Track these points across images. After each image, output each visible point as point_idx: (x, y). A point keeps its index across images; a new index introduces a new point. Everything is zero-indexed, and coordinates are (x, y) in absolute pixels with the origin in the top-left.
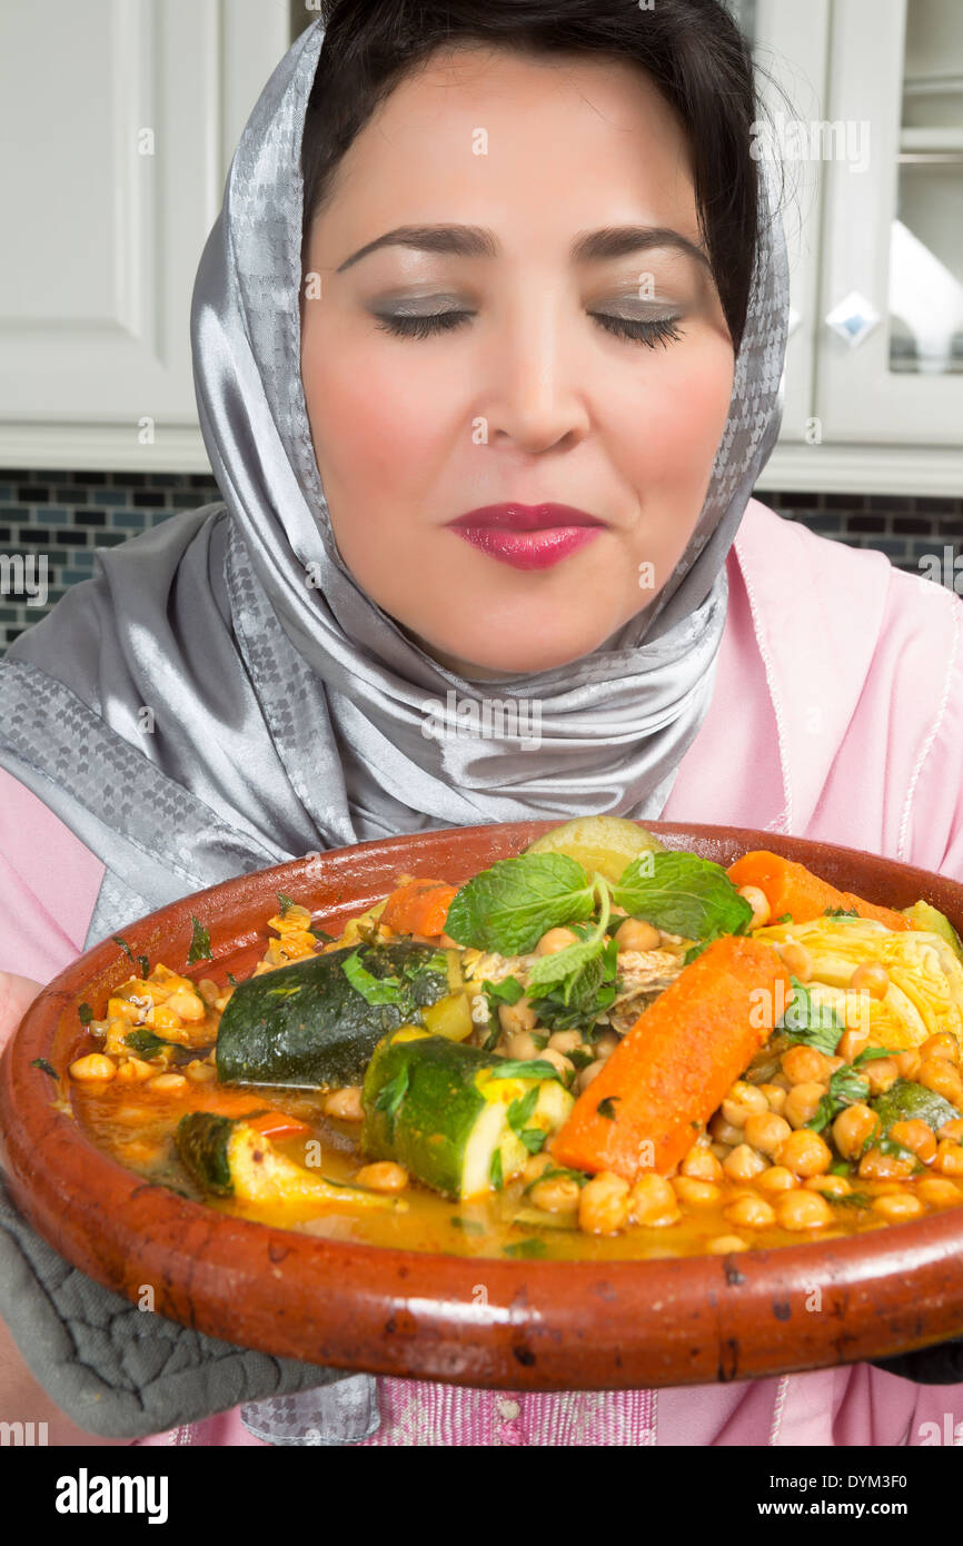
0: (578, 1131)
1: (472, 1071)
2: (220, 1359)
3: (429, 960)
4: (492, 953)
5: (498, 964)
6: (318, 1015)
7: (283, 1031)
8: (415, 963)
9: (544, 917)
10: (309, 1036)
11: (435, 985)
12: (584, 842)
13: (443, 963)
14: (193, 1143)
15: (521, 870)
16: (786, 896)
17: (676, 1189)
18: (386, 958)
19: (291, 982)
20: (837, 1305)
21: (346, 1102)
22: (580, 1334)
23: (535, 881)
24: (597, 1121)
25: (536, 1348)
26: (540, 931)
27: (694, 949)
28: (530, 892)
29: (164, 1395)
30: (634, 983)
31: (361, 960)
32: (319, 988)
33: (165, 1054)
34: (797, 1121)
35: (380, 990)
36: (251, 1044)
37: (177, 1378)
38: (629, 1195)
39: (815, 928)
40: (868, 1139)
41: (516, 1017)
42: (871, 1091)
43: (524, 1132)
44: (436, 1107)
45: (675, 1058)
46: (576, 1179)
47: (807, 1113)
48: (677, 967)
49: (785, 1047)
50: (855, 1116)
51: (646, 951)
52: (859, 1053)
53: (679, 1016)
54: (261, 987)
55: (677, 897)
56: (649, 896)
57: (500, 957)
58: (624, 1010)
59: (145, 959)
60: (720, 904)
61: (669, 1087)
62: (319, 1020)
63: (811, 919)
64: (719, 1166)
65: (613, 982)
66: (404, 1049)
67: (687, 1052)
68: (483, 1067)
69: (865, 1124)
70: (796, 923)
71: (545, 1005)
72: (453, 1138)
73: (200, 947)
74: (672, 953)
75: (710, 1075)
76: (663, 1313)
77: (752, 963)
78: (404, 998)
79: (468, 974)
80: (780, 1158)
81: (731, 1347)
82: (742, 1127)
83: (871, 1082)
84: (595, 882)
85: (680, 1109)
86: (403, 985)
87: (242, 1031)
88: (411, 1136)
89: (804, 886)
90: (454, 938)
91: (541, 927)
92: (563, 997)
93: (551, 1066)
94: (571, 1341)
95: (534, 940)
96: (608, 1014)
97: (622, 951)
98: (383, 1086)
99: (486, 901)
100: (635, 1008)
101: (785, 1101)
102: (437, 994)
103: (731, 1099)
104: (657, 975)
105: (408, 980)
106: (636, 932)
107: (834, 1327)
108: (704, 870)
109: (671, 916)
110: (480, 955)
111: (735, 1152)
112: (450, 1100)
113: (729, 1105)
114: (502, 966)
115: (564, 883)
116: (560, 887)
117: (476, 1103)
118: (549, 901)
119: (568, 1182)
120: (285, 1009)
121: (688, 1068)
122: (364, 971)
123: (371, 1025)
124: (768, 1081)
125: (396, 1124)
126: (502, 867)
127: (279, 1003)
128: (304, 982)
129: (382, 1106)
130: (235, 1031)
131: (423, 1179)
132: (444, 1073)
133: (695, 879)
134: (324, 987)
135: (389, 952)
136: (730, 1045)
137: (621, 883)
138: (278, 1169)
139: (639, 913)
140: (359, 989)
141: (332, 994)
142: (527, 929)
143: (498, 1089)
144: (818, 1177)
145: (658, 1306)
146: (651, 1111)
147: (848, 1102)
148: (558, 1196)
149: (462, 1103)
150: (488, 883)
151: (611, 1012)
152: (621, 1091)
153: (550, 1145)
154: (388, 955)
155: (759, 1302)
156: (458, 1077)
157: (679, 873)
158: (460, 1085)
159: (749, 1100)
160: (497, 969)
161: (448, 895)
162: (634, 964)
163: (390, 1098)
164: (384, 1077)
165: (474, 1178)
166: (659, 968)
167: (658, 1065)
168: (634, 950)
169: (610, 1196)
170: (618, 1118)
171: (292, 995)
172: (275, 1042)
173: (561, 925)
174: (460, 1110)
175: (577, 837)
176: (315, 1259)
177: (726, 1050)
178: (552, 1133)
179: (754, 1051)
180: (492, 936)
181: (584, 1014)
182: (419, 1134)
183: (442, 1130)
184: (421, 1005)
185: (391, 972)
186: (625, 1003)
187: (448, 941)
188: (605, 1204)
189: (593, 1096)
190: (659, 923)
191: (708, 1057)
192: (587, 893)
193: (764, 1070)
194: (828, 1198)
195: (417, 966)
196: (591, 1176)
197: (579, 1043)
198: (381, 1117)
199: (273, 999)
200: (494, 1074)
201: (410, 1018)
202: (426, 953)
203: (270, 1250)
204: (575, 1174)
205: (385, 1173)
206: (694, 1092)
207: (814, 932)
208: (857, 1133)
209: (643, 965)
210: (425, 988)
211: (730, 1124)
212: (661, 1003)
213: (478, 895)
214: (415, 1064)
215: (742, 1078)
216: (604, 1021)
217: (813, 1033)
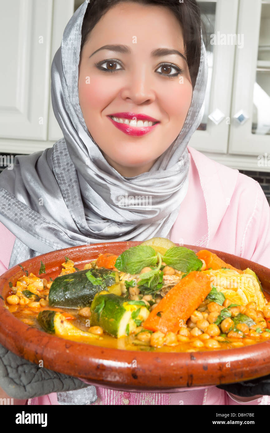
0: (151, 320)
1: (122, 302)
2: (47, 380)
3: (110, 274)
4: (128, 273)
5: (129, 276)
6: (78, 287)
7: (68, 291)
8: (107, 274)
9: (143, 264)
10: (75, 293)
11: (112, 280)
12: (155, 244)
13: (114, 275)
14: (43, 318)
15: (138, 250)
16: (211, 262)
17: (177, 337)
18: (98, 272)
19: (71, 278)
20: (220, 367)
21: (85, 311)
22: (150, 371)
23: (141, 253)
24: (156, 318)
25: (138, 374)
26: (142, 267)
27: (185, 275)
28: (139, 256)
29: (32, 388)
30: (167, 283)
31: (91, 273)
32: (79, 280)
33: (33, 297)
34: (211, 322)
35: (96, 281)
36: (59, 294)
37: (36, 384)
38: (165, 337)
39: (219, 271)
40: (230, 328)
41: (134, 291)
42: (232, 315)
43: (136, 320)
44: (112, 311)
45: (179, 302)
46: (150, 333)
47: (214, 320)
48: (179, 280)
49: (209, 302)
50: (227, 321)
51: (171, 275)
52: (229, 305)
53: (180, 291)
54: (62, 279)
55: (180, 260)
56: (172, 259)
57: (130, 275)
58: (164, 290)
59: (27, 272)
60: (193, 262)
61: (177, 310)
62: (78, 289)
63: (217, 269)
64: (189, 333)
65: (161, 283)
66: (103, 296)
67: (182, 301)
68: (126, 301)
69: (230, 324)
70: (213, 270)
71: (142, 287)
72: (116, 320)
73: (43, 270)
74: (178, 276)
75: (188, 307)
76: (173, 366)
77: (201, 278)
78: (103, 284)
79: (121, 279)
80: (206, 331)
81: (191, 377)
82: (196, 323)
83: (232, 313)
84: (158, 254)
85: (179, 316)
86: (103, 280)
87: (56, 291)
88: (104, 319)
89: (216, 260)
90: (117, 268)
91: (142, 266)
92: (148, 285)
93: (144, 302)
94: (148, 373)
95: (140, 270)
96: (160, 291)
97: (164, 275)
98: (97, 306)
99: (127, 258)
100: (167, 290)
101: (208, 317)
102: (112, 283)
103: (193, 315)
104: (174, 281)
105: (104, 279)
106: (168, 270)
107: (219, 373)
108: (188, 252)
109: (179, 266)
110: (124, 274)
111: (193, 329)
112: (116, 310)
113: (193, 316)
114: (130, 277)
115: (150, 254)
116: (148, 255)
117: (123, 310)
118: (145, 259)
119: (148, 333)
120: (69, 285)
121: (182, 305)
122: (92, 276)
123: (93, 290)
124: (204, 311)
125: (100, 316)
126: (132, 249)
127: (67, 283)
128: (75, 278)
129: (96, 311)
130: (54, 291)
131: (107, 331)
132: (114, 303)
133: (186, 255)
134: (80, 279)
135: (99, 271)
136: (194, 300)
137: (165, 255)
138: (68, 326)
139: (169, 264)
140: (90, 281)
141: (83, 281)
142: (138, 267)
143: (129, 308)
144: (216, 337)
145: (172, 364)
146: (171, 316)
147: (225, 318)
148: (145, 337)
149: (119, 311)
150: (128, 253)
151: (161, 291)
152: (163, 310)
153: (143, 324)
154: (99, 272)
155: (199, 365)
156: (118, 304)
157: (181, 253)
158: (119, 306)
159: (198, 316)
160: (129, 278)
161: (115, 257)
162: (168, 278)
163: (99, 309)
164: (97, 303)
165: (121, 332)
166: (174, 280)
167: (174, 304)
168: (168, 274)
169: (159, 337)
170: (162, 317)
171: (71, 281)
172: (66, 294)
173: (148, 266)
174: (119, 312)
175: (153, 243)
176: (78, 348)
177: (193, 301)
178: (143, 321)
179: (200, 302)
180: (128, 268)
181: (153, 291)
182: (107, 319)
183: (113, 318)
184: (108, 286)
185: (100, 276)
186: (165, 288)
187: (115, 269)
188: (158, 339)
189: (155, 311)
190: (175, 268)
191: (188, 303)
192: (155, 257)
193: (203, 309)
194: (219, 342)
195: (107, 275)
196: (154, 332)
197: (151, 298)
198: (96, 314)
199: (66, 282)
200: (128, 303)
201: (104, 289)
202: (110, 272)
203: (66, 345)
204: (150, 331)
205: (97, 329)
206: (184, 311)
207: (218, 272)
208: (227, 326)
209: (170, 279)
210: (109, 281)
211: (193, 322)
212: (175, 288)
213: (125, 257)
214: (106, 300)
215: (197, 310)
216: (159, 293)
217: (217, 299)
